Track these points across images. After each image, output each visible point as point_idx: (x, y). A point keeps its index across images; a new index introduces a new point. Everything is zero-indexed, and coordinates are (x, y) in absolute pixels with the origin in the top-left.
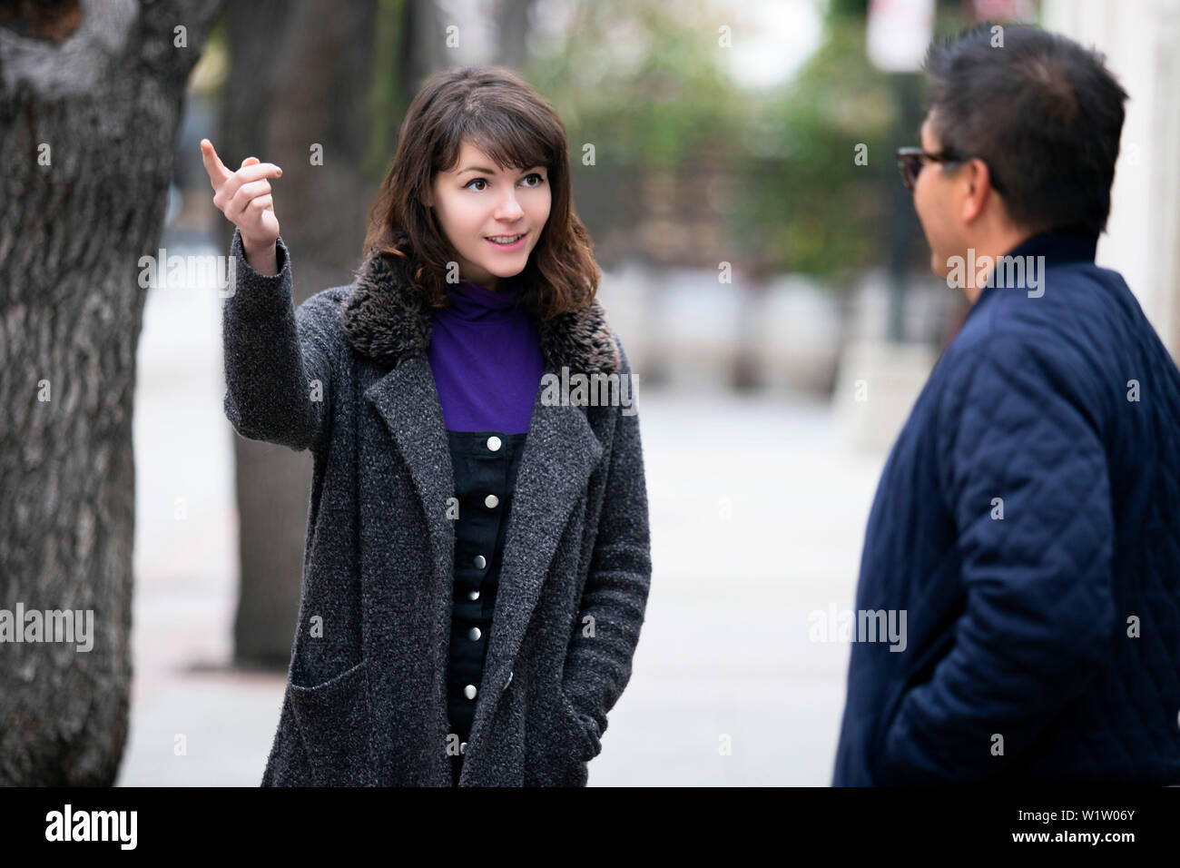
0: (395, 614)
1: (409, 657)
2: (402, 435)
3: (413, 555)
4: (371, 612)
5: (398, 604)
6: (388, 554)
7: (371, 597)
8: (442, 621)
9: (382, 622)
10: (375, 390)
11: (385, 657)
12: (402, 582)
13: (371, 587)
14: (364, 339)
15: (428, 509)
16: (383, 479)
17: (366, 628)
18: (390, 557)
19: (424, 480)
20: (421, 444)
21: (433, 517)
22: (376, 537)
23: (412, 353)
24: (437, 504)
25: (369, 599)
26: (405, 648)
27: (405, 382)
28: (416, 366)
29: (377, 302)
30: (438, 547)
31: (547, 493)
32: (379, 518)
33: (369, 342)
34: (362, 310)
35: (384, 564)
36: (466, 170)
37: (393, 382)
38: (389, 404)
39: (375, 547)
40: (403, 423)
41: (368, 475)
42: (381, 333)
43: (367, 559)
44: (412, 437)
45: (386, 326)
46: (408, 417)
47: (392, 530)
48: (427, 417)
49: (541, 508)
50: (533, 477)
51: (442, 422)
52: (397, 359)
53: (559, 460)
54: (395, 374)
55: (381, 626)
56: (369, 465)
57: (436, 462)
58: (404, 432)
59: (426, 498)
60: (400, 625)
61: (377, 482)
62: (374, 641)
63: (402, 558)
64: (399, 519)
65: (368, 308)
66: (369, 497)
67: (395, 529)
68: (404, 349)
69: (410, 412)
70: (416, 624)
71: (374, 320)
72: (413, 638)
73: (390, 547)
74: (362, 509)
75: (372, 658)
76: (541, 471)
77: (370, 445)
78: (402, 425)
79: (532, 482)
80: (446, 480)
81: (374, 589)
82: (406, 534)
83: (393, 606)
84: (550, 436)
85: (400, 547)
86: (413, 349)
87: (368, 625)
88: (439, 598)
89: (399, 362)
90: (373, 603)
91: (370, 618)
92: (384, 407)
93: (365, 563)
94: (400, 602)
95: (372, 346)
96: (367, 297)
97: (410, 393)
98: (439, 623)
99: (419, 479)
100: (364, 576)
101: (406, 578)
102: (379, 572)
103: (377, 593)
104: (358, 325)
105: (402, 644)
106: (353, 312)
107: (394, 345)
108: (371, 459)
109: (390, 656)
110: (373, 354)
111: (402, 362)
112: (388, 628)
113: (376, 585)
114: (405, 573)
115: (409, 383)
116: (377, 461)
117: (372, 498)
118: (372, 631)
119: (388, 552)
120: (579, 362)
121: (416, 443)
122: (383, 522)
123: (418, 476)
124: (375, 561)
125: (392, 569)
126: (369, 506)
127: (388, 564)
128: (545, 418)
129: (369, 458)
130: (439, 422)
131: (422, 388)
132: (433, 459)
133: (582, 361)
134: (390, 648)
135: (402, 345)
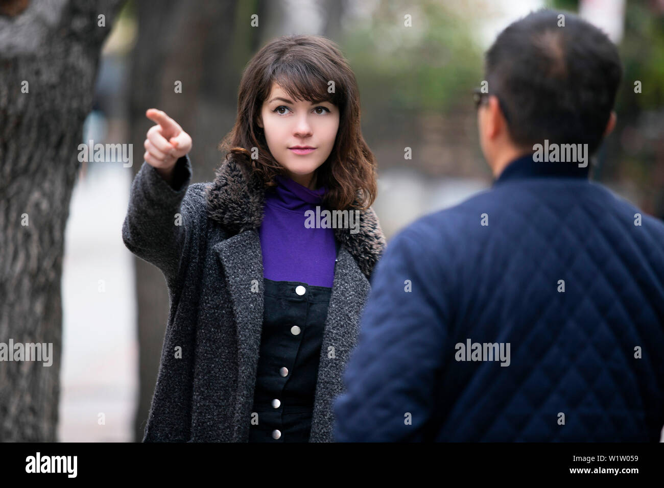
0: (215, 407)
1: (223, 438)
2: (233, 279)
3: (230, 366)
4: (198, 405)
5: (217, 400)
6: (213, 365)
7: (199, 395)
8: (239, 412)
9: (205, 413)
10: (221, 246)
11: (206, 437)
12: (221, 385)
13: (199, 387)
14: (221, 210)
15: (240, 332)
16: (214, 313)
17: (194, 416)
18: (214, 367)
19: (241, 312)
20: (245, 288)
21: (242, 339)
22: (206, 353)
23: (251, 226)
24: (247, 330)
25: (198, 396)
26: (220, 431)
27: (243, 245)
28: (252, 236)
29: (233, 188)
30: (242, 360)
31: (351, 335)
32: (209, 340)
33: (224, 213)
34: (221, 192)
35: (210, 372)
36: (274, 100)
37: (234, 242)
38: (229, 256)
39: (204, 360)
40: (236, 271)
41: (204, 309)
42: (234, 208)
43: (198, 368)
44: (240, 282)
45: (237, 204)
46: (239, 268)
47: (218, 348)
48: (252, 271)
49: (347, 345)
50: (342, 323)
51: (262, 277)
52: (240, 228)
53: (357, 312)
54: (236, 238)
55: (205, 416)
56: (206, 302)
57: (252, 302)
58: (235, 277)
59: (240, 325)
60: (218, 415)
61: (210, 315)
62: (199, 425)
63: (223, 368)
64: (223, 341)
65: (226, 191)
66: (204, 325)
67: (220, 348)
68: (247, 222)
69: (242, 265)
70: (229, 414)
71: (230, 199)
72: (226, 425)
73: (215, 361)
74: (198, 333)
75: (197, 438)
76: (347, 320)
77: (208, 289)
78: (234, 272)
79: (342, 326)
80: (257, 315)
81: (202, 389)
82: (227, 351)
83: (214, 402)
84: (351, 296)
85: (222, 361)
86: (252, 224)
87: (196, 414)
88: (239, 396)
89: (242, 230)
90: (201, 398)
91: (198, 409)
92: (225, 258)
93: (196, 371)
94: (219, 399)
95: (226, 216)
96: (226, 184)
97: (245, 253)
98: (238, 413)
99: (238, 311)
100: (196, 380)
101: (224, 382)
102: (206, 377)
103: (204, 392)
104: (219, 201)
105: (219, 428)
106: (215, 192)
107: (241, 218)
108: (208, 299)
109: (210, 437)
110: (226, 222)
111: (243, 231)
112: (209, 417)
113: (203, 387)
114: (224, 379)
115: (245, 246)
116: (212, 300)
117: (205, 326)
118: (198, 419)
119: (213, 364)
120: (367, 246)
121: (242, 287)
122: (212, 343)
123: (238, 309)
124: (204, 370)
125: (215, 376)
126: (203, 331)
127: (213, 372)
128: (346, 283)
129: (206, 297)
130: (260, 276)
131: (252, 252)
132: (251, 299)
133: (369, 246)
134: (210, 431)
135: (246, 219)
